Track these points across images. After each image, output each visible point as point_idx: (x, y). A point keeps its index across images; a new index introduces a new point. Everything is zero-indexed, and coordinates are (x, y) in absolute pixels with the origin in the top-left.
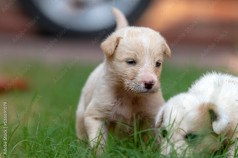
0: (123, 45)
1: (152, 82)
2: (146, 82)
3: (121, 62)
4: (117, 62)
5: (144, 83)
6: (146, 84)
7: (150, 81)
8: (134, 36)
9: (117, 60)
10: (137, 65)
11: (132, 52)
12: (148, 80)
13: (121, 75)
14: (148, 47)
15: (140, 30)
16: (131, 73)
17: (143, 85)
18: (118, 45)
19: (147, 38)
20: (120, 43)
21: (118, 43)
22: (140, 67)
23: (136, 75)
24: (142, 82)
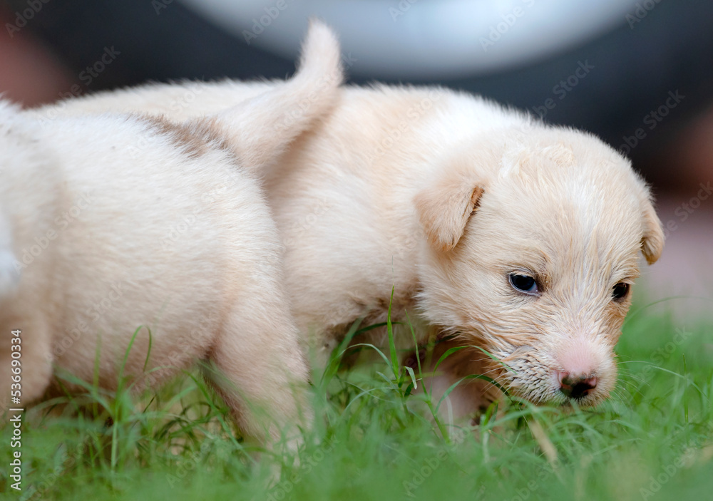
0: (497, 212)
1: (590, 379)
2: (568, 374)
3: (484, 269)
4: (471, 266)
5: (561, 377)
6: (565, 381)
7: (584, 374)
8: (541, 179)
9: (472, 261)
10: (546, 297)
12: (577, 370)
13: (481, 318)
14: (595, 227)
15: (566, 149)
16: (518, 324)
17: (553, 382)
18: (479, 208)
19: (594, 187)
20: (483, 202)
21: (477, 204)
22: (555, 305)
23: (538, 336)
24: (553, 371)
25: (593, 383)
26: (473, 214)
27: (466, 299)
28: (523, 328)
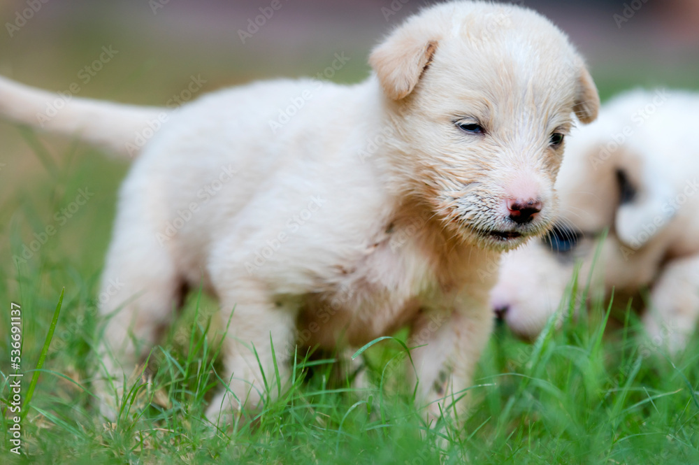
0: (447, 68)
1: (537, 203)
2: (516, 199)
3: (435, 121)
4: (421, 119)
5: (509, 204)
6: (515, 208)
7: (531, 200)
8: (484, 39)
9: (422, 114)
10: (488, 139)
11: (477, 94)
12: (524, 197)
13: (431, 164)
14: (530, 81)
16: (466, 163)
17: (503, 210)
18: (431, 63)
19: (530, 47)
20: (437, 57)
21: (430, 60)
22: (500, 146)
23: (484, 172)
24: (503, 200)
25: (538, 207)
26: (426, 68)
27: (417, 150)
28: (471, 166)
